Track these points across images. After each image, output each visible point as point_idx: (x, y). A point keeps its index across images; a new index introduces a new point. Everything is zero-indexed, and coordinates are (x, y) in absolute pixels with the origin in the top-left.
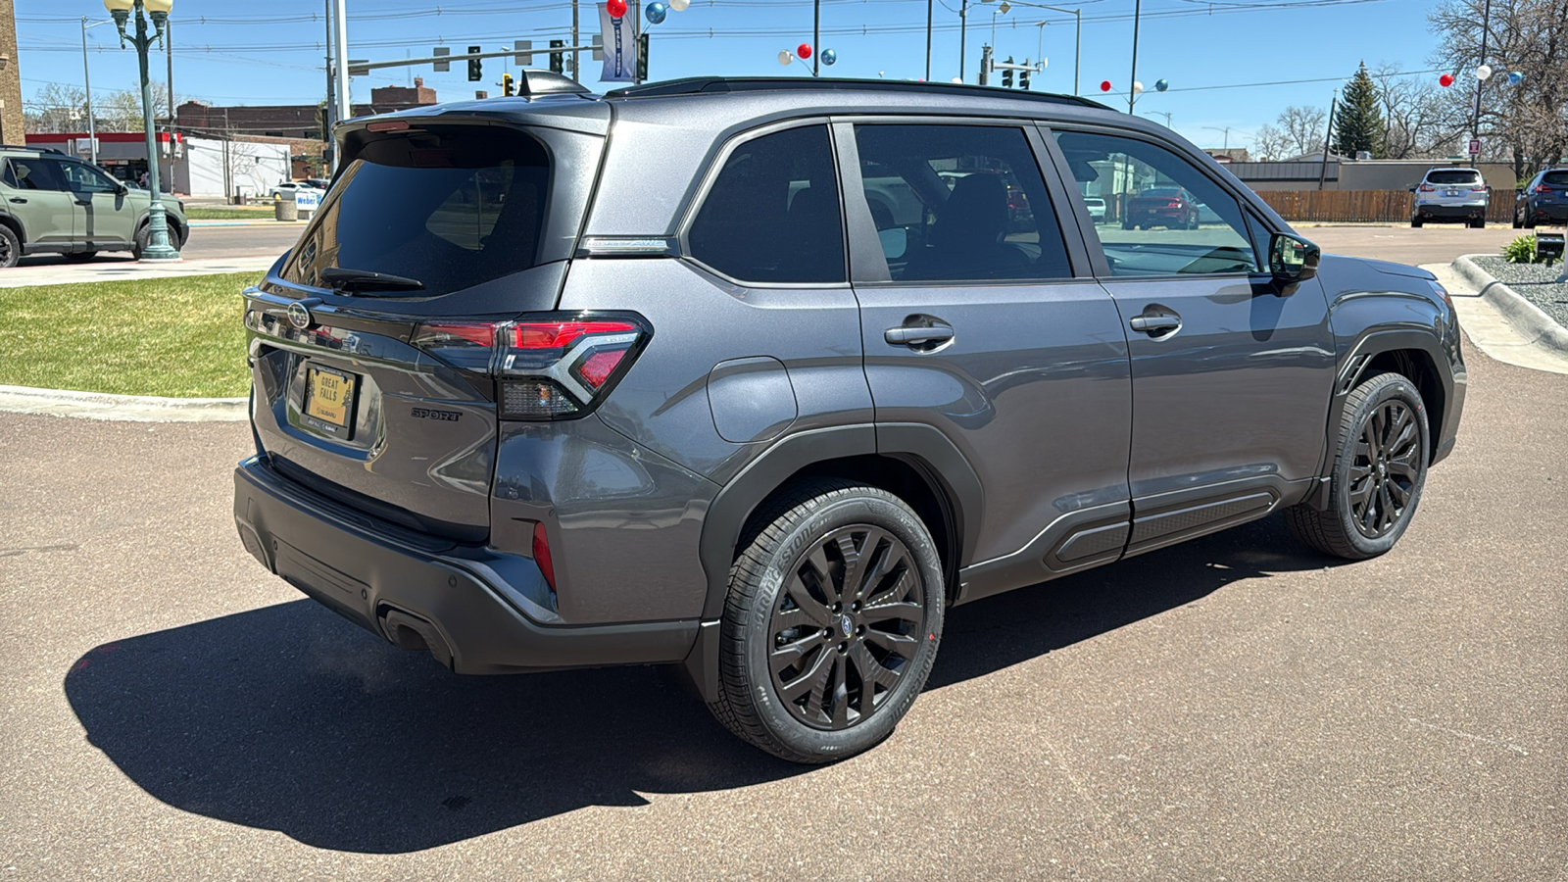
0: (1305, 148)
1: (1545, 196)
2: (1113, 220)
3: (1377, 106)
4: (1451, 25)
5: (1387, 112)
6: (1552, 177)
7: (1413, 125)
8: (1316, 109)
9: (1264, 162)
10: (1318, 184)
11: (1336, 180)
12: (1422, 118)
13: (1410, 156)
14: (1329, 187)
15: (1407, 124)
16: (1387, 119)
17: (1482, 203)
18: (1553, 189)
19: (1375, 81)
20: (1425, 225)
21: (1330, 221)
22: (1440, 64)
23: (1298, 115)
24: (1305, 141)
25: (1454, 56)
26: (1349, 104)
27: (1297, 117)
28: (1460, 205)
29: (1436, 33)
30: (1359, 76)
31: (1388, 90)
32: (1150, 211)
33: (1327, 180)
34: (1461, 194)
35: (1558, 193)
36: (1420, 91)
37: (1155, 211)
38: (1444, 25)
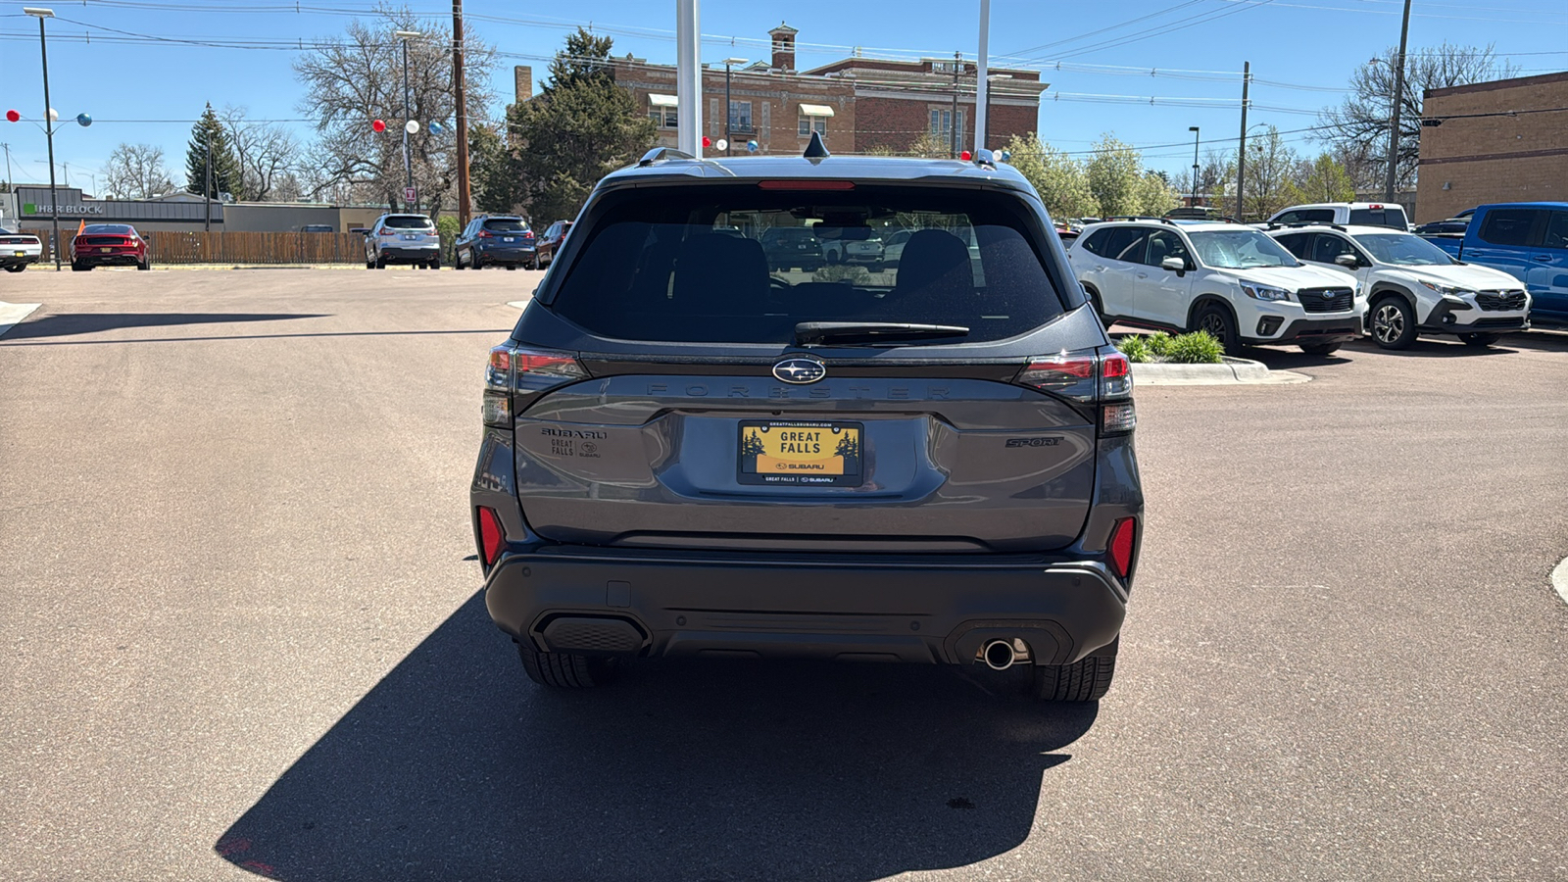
0: (146, 186)
1: (488, 240)
2: (48, 260)
3: (230, 148)
4: (317, 76)
5: (239, 155)
6: (490, 225)
7: (266, 169)
8: (152, 147)
9: (109, 200)
10: (203, 225)
11: (222, 221)
12: (274, 162)
13: (267, 199)
14: (215, 228)
15: (260, 168)
16: (240, 161)
17: (436, 246)
18: (494, 235)
19: (225, 124)
20: (387, 267)
21: (245, 262)
22: (309, 112)
23: (134, 152)
24: (144, 179)
25: (322, 105)
26: (200, 145)
27: (133, 155)
28: (419, 248)
29: (303, 82)
30: (207, 117)
31: (238, 133)
32: (104, 250)
33: (213, 221)
34: (418, 238)
35: (498, 238)
36: (268, 136)
37: (109, 250)
38: (310, 76)
